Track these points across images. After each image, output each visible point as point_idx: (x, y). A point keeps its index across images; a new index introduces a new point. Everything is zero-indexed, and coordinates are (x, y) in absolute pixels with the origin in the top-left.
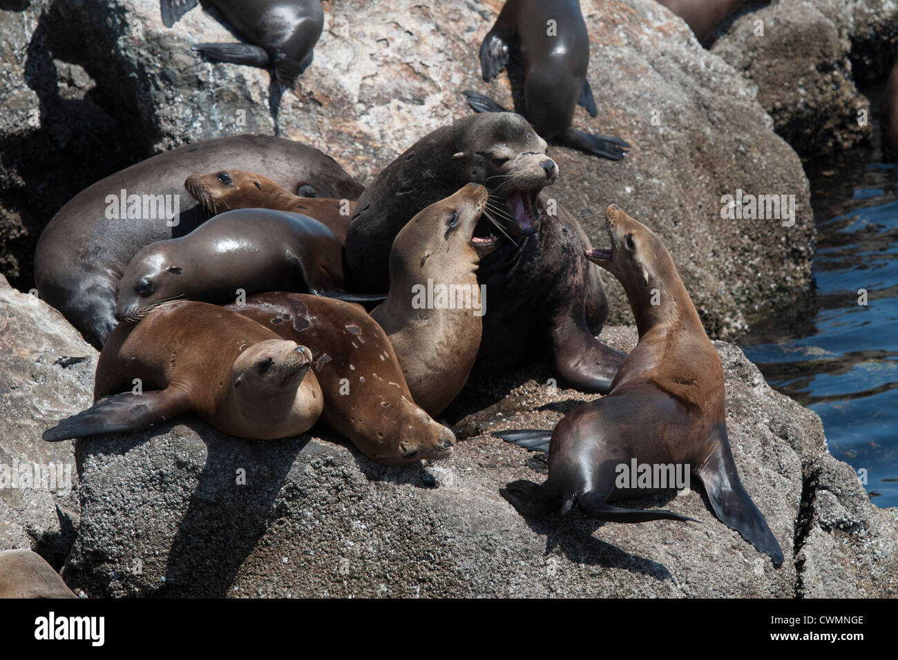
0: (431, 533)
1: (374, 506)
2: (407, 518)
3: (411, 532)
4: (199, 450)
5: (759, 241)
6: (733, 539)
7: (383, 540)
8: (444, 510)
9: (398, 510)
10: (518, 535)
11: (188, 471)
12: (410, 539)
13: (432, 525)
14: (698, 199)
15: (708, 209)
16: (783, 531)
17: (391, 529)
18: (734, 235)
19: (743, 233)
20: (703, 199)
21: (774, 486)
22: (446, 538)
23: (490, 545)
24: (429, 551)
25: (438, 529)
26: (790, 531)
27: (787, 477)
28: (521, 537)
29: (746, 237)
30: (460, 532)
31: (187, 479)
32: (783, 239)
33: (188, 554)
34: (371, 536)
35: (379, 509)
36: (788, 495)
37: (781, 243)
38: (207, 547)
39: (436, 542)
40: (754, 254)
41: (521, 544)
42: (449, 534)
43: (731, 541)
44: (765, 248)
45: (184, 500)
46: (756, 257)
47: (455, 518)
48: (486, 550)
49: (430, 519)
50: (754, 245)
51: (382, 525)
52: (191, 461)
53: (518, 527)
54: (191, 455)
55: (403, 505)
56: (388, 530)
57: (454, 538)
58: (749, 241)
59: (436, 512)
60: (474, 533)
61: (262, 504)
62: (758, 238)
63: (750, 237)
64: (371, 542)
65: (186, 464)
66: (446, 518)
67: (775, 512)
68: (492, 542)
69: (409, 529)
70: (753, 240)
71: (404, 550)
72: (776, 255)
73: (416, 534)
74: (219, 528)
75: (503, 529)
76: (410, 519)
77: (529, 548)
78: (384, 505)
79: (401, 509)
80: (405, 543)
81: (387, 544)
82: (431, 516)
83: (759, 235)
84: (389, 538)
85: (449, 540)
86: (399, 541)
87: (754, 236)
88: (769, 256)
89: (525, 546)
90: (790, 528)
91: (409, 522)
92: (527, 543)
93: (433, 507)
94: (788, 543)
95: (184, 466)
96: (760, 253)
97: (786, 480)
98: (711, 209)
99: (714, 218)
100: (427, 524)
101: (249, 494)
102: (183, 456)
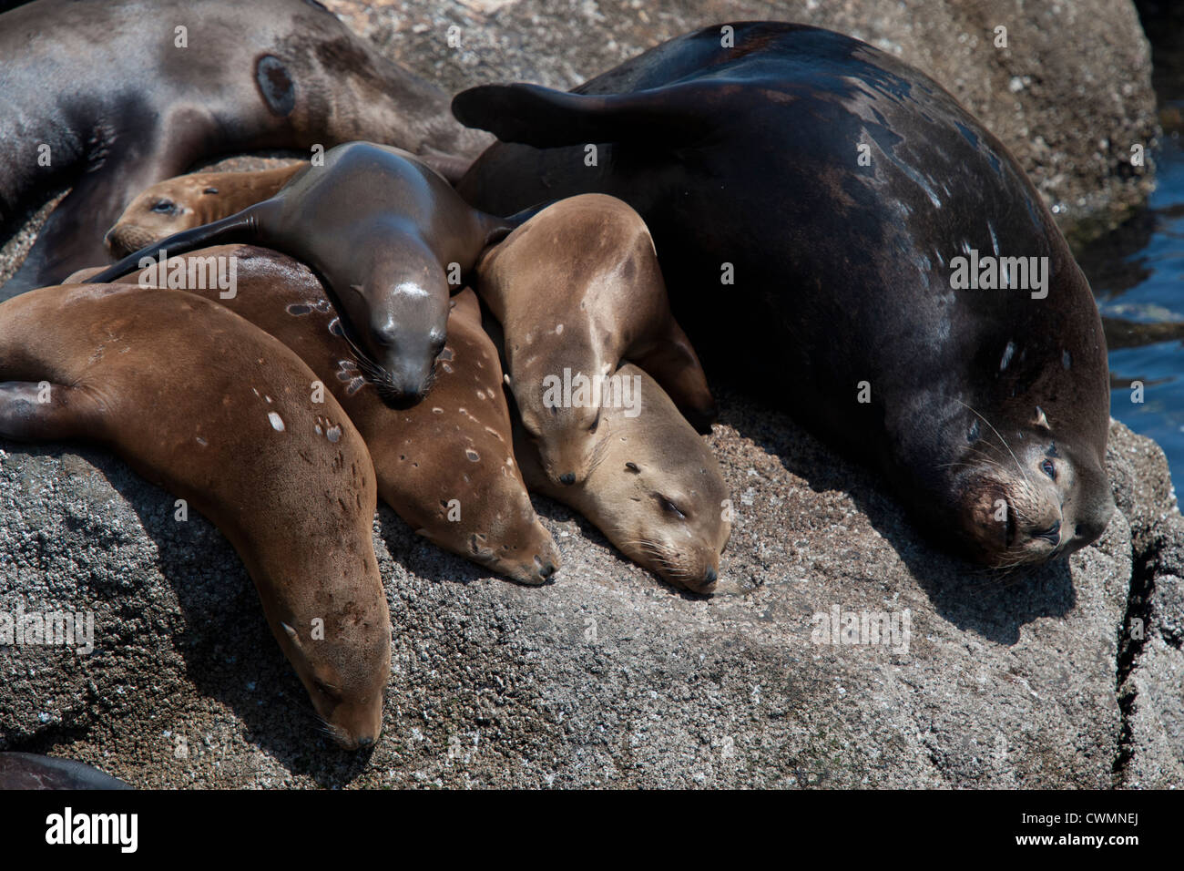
0: (499, 643)
1: (402, 597)
2: (458, 617)
3: (465, 640)
4: (106, 499)
5: (1062, 147)
6: (1012, 657)
7: (418, 653)
8: (521, 604)
9: (443, 603)
10: (646, 647)
11: (87, 534)
12: (463, 652)
13: (501, 629)
14: (957, 75)
15: (975, 92)
16: (1099, 645)
17: (432, 636)
18: (1019, 137)
19: (1034, 134)
20: (965, 75)
21: (1083, 567)
22: (524, 651)
23: (600, 663)
24: (495, 673)
25: (511, 635)
26: (1110, 644)
27: (1106, 552)
28: (652, 651)
29: (1039, 141)
30: (549, 641)
31: (85, 547)
32: (1104, 144)
33: (86, 676)
34: (397, 647)
35: (410, 601)
36: (1108, 583)
37: (1100, 151)
38: (118, 664)
39: (507, 658)
40: (1053, 170)
41: (651, 663)
42: (529, 644)
43: (1008, 660)
44: (1072, 158)
45: (80, 583)
46: (1056, 173)
47: (539, 618)
48: (593, 673)
49: (498, 619)
50: (1052, 155)
51: (415, 628)
52: (92, 517)
53: (647, 633)
54: (92, 507)
55: (451, 595)
56: (427, 637)
57: (538, 650)
58: (1046, 149)
59: (507, 607)
60: (572, 643)
61: (212, 592)
62: (1059, 142)
63: (1046, 141)
64: (397, 657)
65: (83, 522)
66: (525, 618)
67: (1085, 611)
68: (603, 658)
69: (461, 636)
70: (1051, 145)
71: (453, 671)
72: (1090, 171)
73: (474, 643)
74: (139, 631)
75: (620, 637)
76: (464, 618)
77: (665, 668)
78: (420, 595)
79: (449, 601)
80: (454, 658)
81: (423, 659)
82: (499, 614)
83: (1063, 137)
84: (427, 650)
85: (529, 655)
86: (445, 656)
87: (1053, 140)
88: (1079, 174)
89: (659, 666)
90: (1110, 639)
91: (462, 624)
92: (661, 660)
93: (502, 599)
94: (1107, 665)
95: (79, 526)
96: (1063, 166)
97: (1104, 558)
98: (980, 92)
99: (985, 108)
100: (492, 626)
101: (190, 573)
102: (77, 509)
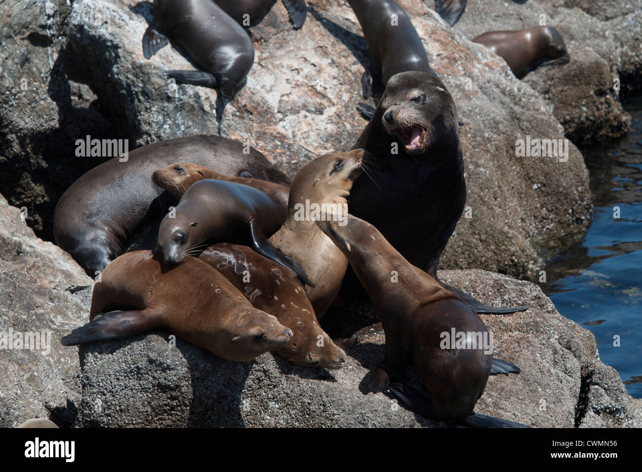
0: (324, 411)
1: (284, 392)
2: (307, 400)
3: (310, 410)
4: (164, 352)
5: (554, 212)
6: (532, 418)
7: (290, 415)
8: (333, 395)
9: (301, 395)
10: (384, 414)
11: (157, 366)
12: (309, 415)
13: (324, 406)
14: (512, 182)
15: (518, 189)
16: (567, 414)
17: (296, 408)
18: (536, 208)
19: (542, 206)
20: (515, 183)
21: (561, 382)
22: (334, 415)
23: (364, 420)
24: (321, 424)
25: (329, 408)
26: (572, 414)
27: (570, 376)
28: (386, 415)
29: (544, 209)
30: (344, 411)
31: (156, 371)
32: (570, 211)
33: (156, 423)
34: (282, 413)
35: (287, 394)
36: (571, 389)
37: (569, 214)
38: (169, 419)
39: (327, 418)
40: (550, 221)
41: (386, 420)
42: (336, 412)
43: (531, 420)
44: (558, 217)
45: (154, 386)
46: (551, 223)
47: (340, 401)
48: (362, 424)
49: (323, 402)
50: (550, 215)
51: (289, 405)
52: (158, 359)
53: (384, 408)
54: (159, 355)
55: (304, 392)
56: (294, 409)
57: (339, 415)
58: (547, 212)
59: (327, 397)
60: (353, 412)
61: (207, 390)
62: (553, 210)
63: (547, 209)
64: (282, 417)
65: (155, 361)
66: (334, 401)
67: (562, 400)
68: (366, 418)
69: (308, 408)
70: (549, 211)
71: (305, 423)
72: (565, 221)
73: (313, 411)
74: (177, 406)
75: (373, 409)
76: (309, 401)
77: (391, 422)
78: (292, 392)
79: (304, 394)
80: (305, 418)
81: (293, 418)
82: (324, 399)
83: (554, 208)
84: (294, 414)
85: (336, 416)
86: (302, 417)
87: (550, 209)
88: (560, 223)
89: (388, 421)
90: (572, 411)
91: (309, 403)
92: (389, 419)
93: (325, 394)
94: (570, 422)
95: (153, 363)
96: (554, 220)
97: (570, 378)
98: (520, 189)
99: (523, 196)
100: (321, 405)
101: (198, 382)
102: (153, 355)
